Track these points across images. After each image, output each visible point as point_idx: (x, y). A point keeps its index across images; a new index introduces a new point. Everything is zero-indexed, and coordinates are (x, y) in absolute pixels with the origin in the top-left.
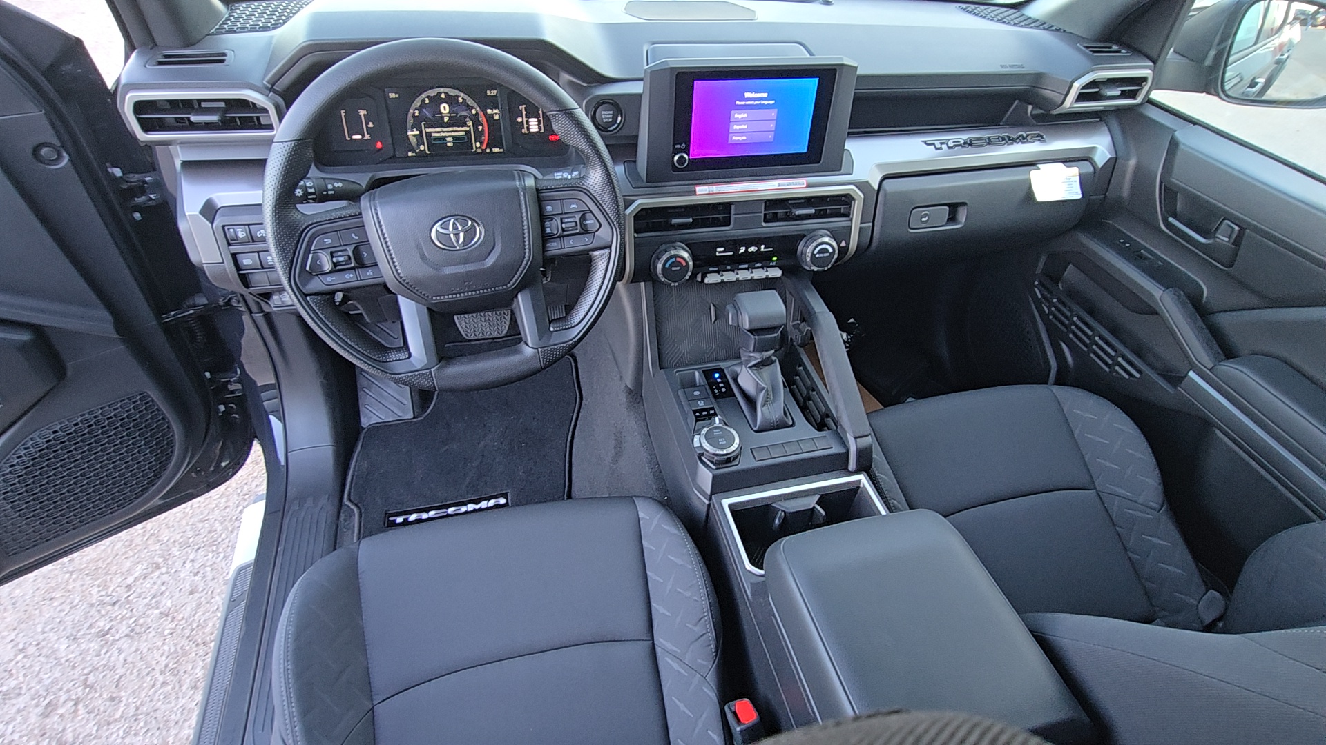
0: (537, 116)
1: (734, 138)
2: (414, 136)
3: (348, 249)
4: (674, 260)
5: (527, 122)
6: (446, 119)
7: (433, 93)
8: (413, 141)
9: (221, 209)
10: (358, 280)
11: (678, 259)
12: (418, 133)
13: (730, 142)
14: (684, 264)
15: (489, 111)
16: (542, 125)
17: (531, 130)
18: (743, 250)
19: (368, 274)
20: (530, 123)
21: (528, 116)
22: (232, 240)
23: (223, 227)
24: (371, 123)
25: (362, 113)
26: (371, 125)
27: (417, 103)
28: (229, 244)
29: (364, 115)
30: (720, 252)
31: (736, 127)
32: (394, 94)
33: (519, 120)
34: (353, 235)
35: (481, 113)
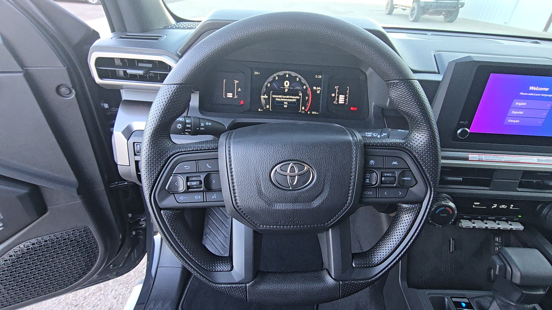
0: (345, 94)
1: (509, 121)
2: (264, 98)
3: (201, 176)
4: (443, 208)
5: (338, 97)
6: (286, 90)
7: (281, 73)
8: (263, 101)
9: (136, 132)
10: (204, 202)
11: (447, 208)
12: (267, 97)
13: (505, 123)
14: (451, 212)
15: (315, 88)
16: (347, 100)
17: (340, 103)
18: (495, 206)
19: (213, 197)
20: (340, 98)
21: (339, 94)
22: (137, 152)
23: (134, 143)
24: (240, 89)
25: (236, 82)
26: (239, 90)
27: (271, 79)
28: (135, 155)
29: (237, 83)
30: (476, 205)
31: (513, 112)
32: (257, 72)
33: (333, 95)
34: (208, 165)
35: (309, 89)
